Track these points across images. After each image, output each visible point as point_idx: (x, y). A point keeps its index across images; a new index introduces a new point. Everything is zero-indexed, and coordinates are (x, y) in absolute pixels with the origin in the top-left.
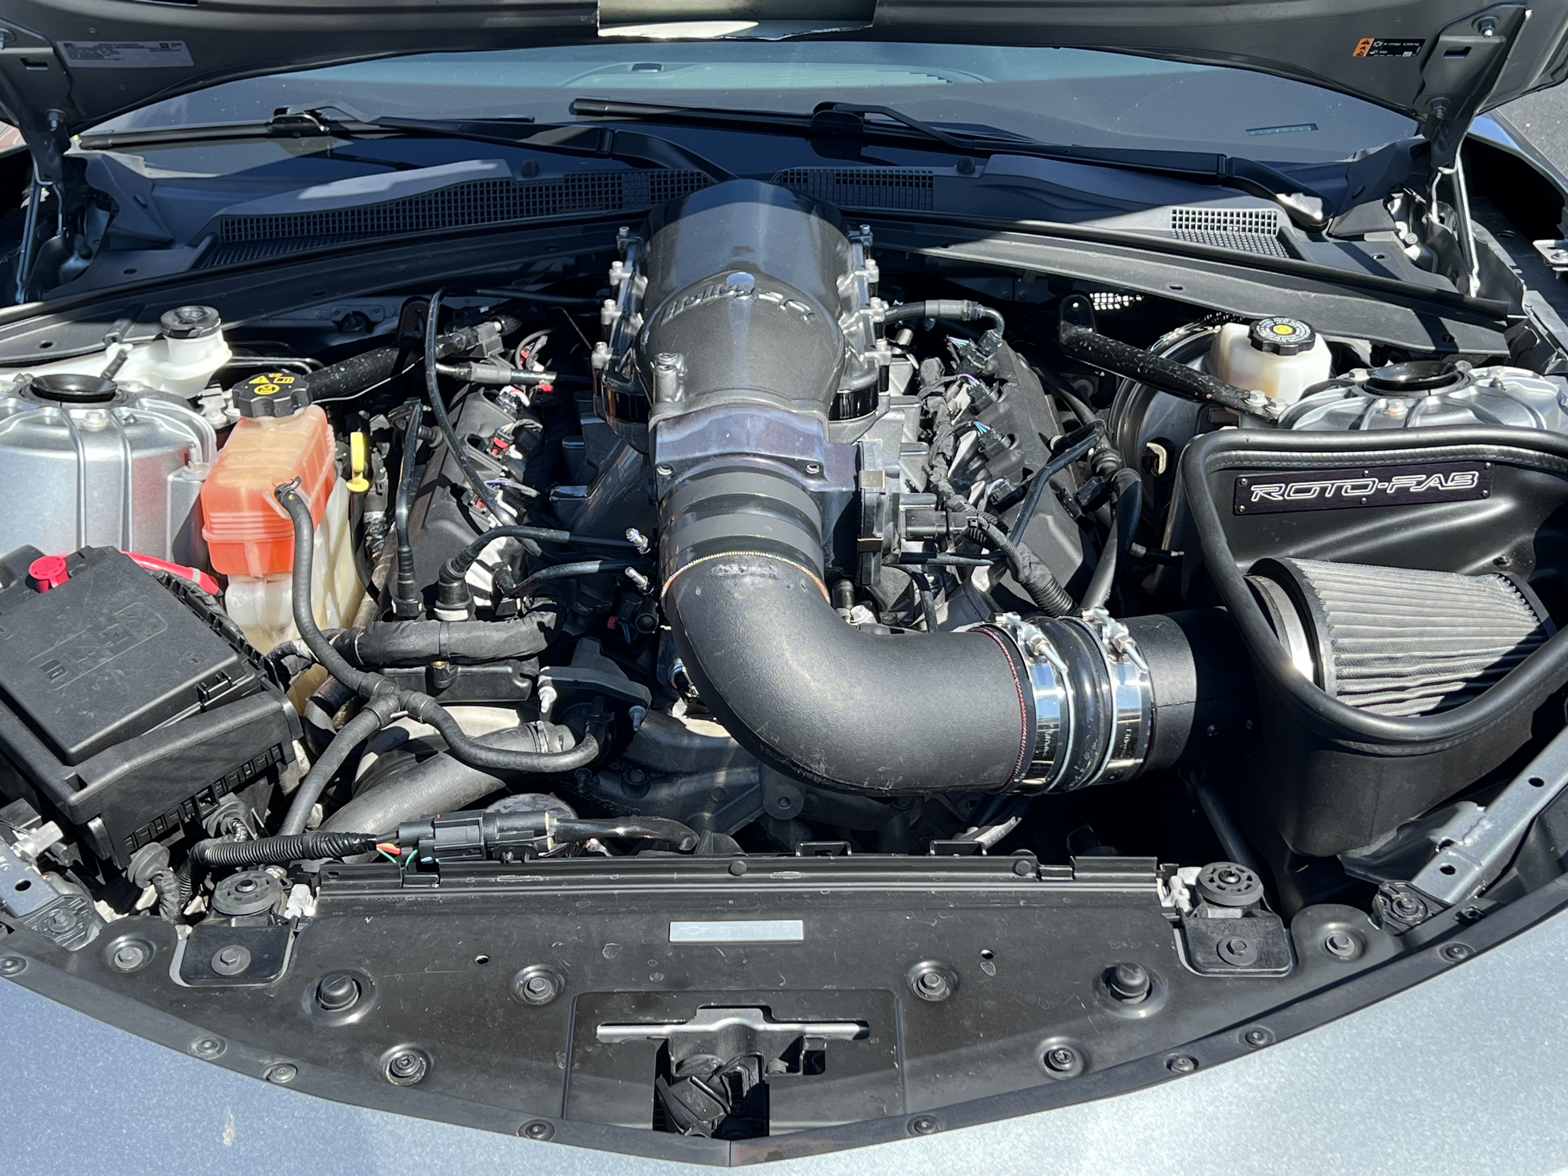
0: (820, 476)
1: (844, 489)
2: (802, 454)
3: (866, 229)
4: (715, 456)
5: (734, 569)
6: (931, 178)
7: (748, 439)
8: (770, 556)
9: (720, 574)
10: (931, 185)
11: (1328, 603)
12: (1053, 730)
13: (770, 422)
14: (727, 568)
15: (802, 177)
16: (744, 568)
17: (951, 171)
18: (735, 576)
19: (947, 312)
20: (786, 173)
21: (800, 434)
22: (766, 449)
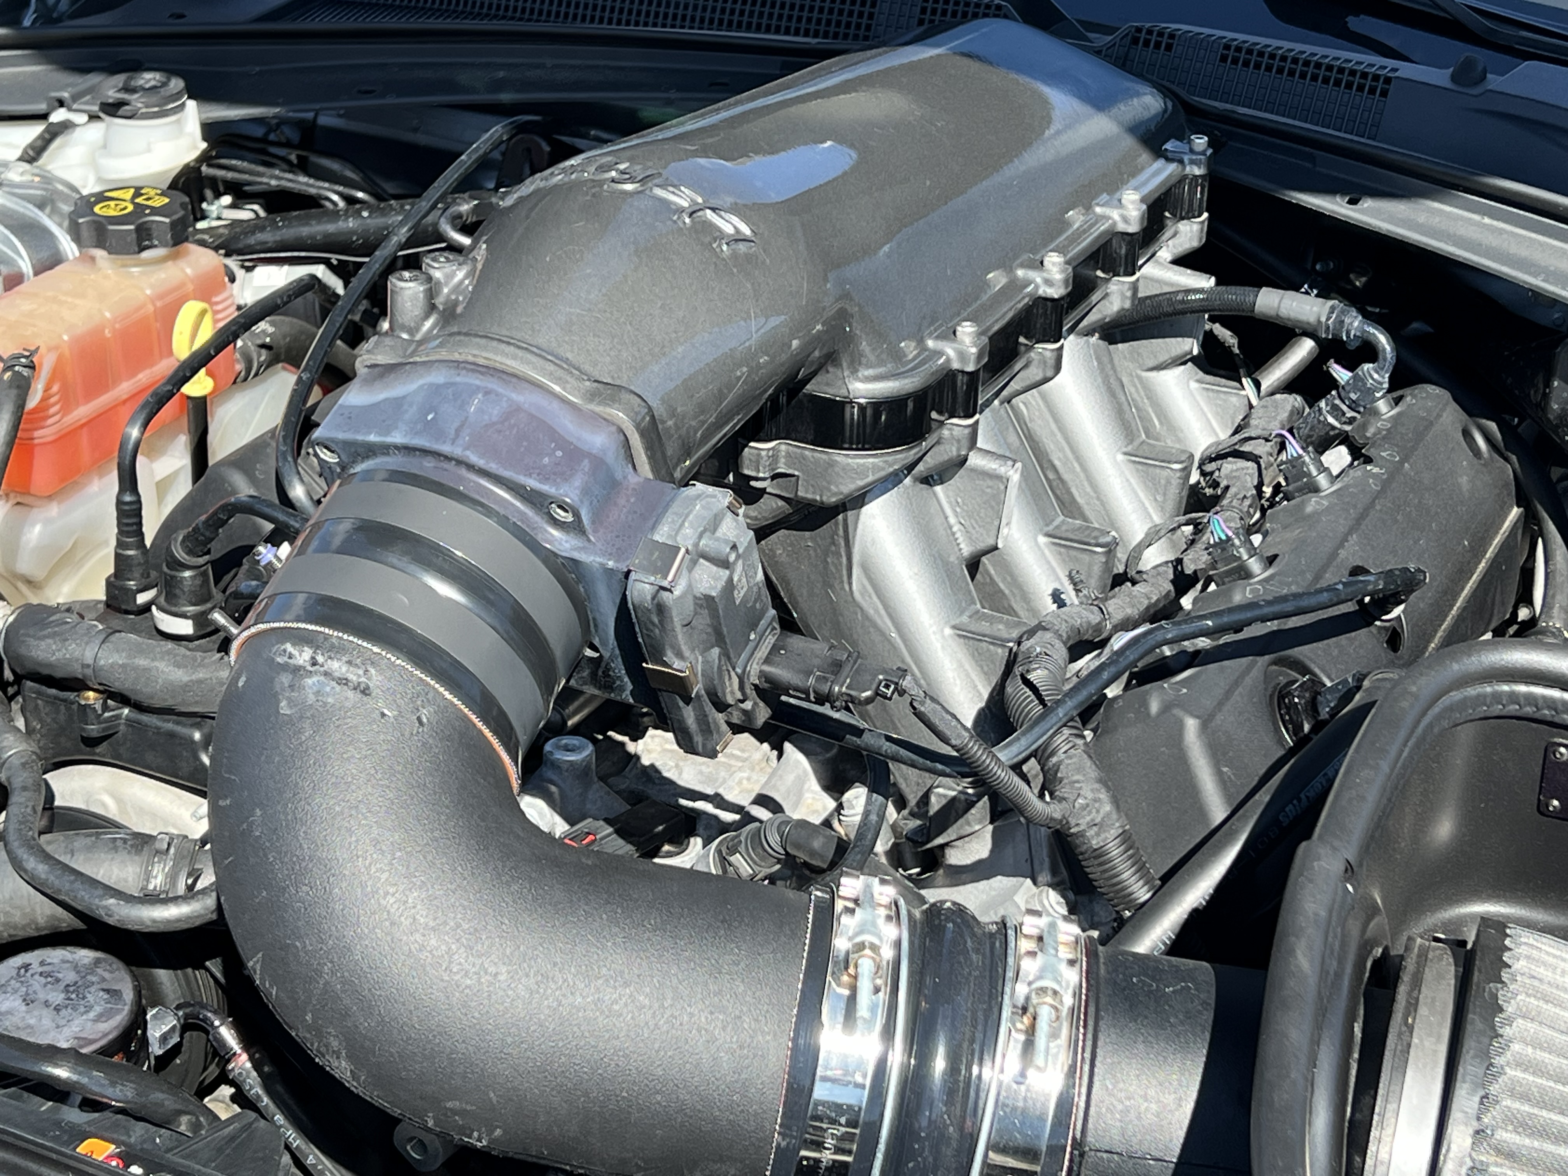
0: (576, 527)
1: (611, 564)
2: (545, 479)
3: (1200, 142)
4: (397, 447)
5: (303, 656)
6: (1388, 80)
7: (458, 431)
8: (376, 649)
9: (279, 660)
10: (1384, 94)
11: (1516, 1047)
12: (843, 1129)
13: (516, 409)
14: (295, 652)
15: (1165, 40)
16: (320, 659)
17: (1440, 77)
18: (297, 670)
19: (1293, 315)
20: (1139, 30)
21: (562, 443)
22: (482, 456)
